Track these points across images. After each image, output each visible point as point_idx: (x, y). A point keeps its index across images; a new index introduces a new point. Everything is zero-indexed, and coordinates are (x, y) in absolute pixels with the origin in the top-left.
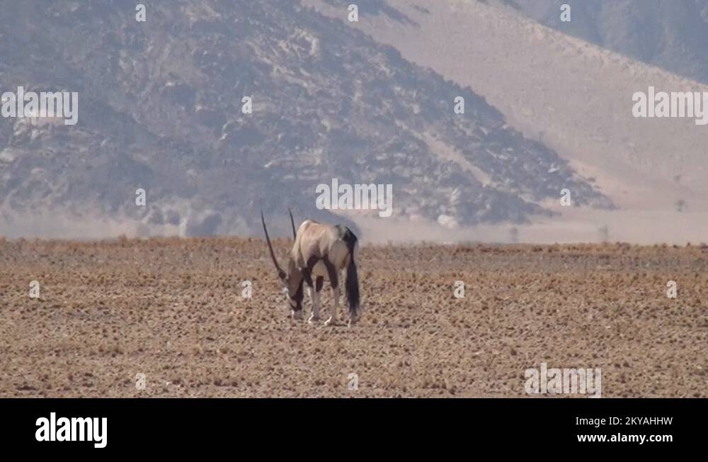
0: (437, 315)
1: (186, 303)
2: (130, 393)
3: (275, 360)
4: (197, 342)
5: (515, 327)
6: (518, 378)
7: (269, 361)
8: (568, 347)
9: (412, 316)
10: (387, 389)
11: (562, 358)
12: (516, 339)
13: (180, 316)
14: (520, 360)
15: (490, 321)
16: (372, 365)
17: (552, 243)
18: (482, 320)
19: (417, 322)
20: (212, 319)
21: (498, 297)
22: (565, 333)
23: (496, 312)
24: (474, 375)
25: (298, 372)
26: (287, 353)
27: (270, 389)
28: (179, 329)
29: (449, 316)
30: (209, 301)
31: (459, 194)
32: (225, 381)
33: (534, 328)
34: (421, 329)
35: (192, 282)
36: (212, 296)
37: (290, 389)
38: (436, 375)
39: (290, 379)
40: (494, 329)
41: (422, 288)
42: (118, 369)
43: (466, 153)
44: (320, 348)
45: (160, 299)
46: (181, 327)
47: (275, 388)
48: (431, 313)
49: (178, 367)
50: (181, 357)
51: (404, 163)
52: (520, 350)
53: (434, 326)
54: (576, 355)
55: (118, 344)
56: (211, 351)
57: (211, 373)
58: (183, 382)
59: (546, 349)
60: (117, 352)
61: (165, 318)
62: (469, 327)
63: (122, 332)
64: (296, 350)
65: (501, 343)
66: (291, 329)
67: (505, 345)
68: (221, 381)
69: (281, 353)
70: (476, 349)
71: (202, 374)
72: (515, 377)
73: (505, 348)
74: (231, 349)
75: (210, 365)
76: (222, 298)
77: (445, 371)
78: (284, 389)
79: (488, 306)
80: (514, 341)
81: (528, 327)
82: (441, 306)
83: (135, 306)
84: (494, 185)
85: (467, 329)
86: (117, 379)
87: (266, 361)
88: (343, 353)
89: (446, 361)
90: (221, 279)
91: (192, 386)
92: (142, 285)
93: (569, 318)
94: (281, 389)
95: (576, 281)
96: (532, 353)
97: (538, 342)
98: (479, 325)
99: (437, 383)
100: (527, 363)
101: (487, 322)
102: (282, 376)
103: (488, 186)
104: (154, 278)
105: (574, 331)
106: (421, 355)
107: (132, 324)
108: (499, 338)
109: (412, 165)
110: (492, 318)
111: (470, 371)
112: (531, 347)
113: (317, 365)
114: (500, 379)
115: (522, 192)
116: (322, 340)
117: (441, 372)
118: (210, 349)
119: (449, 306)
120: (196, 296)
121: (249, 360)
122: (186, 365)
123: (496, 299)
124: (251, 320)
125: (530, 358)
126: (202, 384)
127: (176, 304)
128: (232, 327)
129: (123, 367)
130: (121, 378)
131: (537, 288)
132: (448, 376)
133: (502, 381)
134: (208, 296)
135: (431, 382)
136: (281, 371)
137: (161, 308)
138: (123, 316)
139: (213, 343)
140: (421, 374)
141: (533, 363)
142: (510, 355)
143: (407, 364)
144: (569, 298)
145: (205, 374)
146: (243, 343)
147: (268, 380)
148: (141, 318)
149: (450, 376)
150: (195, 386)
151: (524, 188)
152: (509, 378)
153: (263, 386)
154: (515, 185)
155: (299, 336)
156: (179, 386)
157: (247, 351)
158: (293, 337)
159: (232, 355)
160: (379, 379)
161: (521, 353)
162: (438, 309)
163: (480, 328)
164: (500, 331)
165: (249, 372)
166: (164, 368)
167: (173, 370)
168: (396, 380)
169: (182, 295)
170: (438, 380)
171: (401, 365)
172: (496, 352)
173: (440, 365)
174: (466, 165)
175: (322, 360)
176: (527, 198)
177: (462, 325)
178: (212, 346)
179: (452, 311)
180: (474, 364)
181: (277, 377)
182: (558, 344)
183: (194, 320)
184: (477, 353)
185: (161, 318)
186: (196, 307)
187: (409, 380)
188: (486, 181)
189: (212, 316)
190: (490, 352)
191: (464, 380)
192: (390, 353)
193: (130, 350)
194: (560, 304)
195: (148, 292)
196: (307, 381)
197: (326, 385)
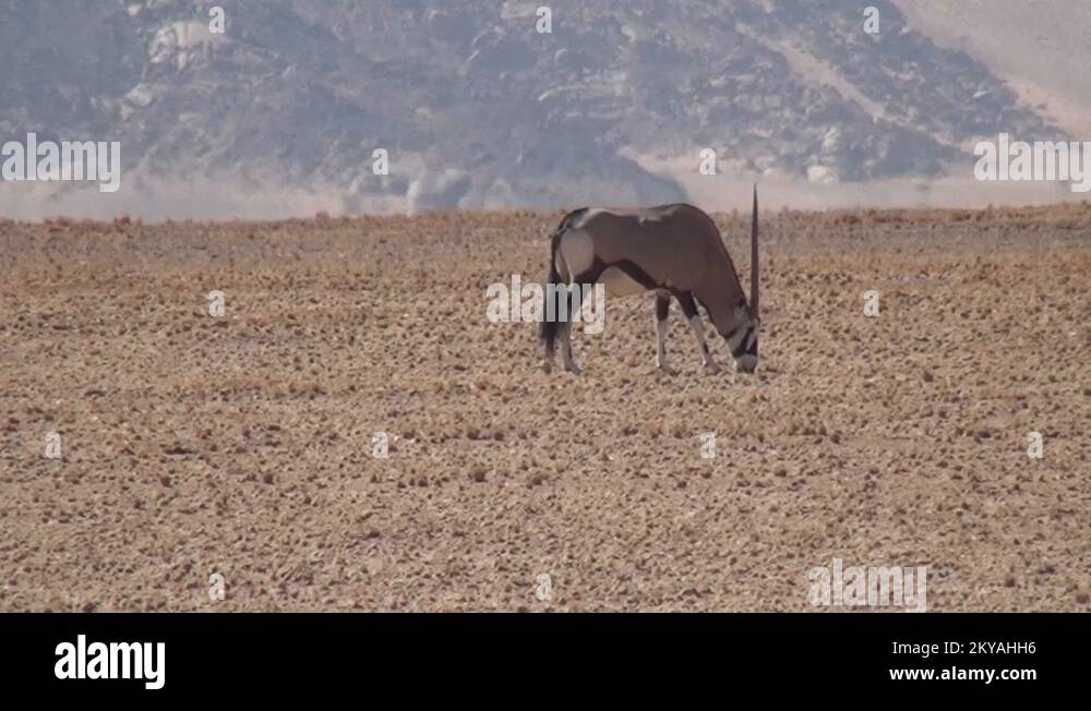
0: (808, 322)
1: (420, 312)
2: (337, 454)
3: (560, 397)
4: (440, 374)
5: (930, 338)
6: (936, 416)
7: (552, 399)
8: (1012, 367)
9: (770, 325)
10: (733, 438)
11: (1003, 382)
12: (930, 356)
13: (411, 334)
14: (937, 388)
15: (891, 330)
16: (709, 402)
17: (982, 207)
18: (878, 328)
19: (779, 334)
20: (462, 338)
21: (902, 291)
22: (1005, 345)
23: (900, 315)
24: (868, 413)
25: (596, 416)
26: (578, 387)
27: (553, 443)
28: (411, 354)
29: (827, 322)
30: (457, 310)
31: (838, 134)
32: (485, 432)
33: (959, 338)
34: (785, 344)
35: (429, 280)
36: (462, 300)
37: (584, 442)
38: (810, 415)
39: (585, 426)
40: (898, 340)
41: (785, 280)
42: (319, 418)
43: (848, 71)
44: (631, 378)
45: (381, 308)
46: (413, 351)
47: (561, 441)
48: (799, 318)
49: (411, 412)
50: (416, 397)
51: (752, 89)
52: (937, 372)
53: (806, 340)
54: (1025, 379)
55: (318, 380)
56: (461, 386)
57: (462, 419)
58: (418, 434)
59: (978, 370)
60: (318, 391)
61: (390, 337)
62: (859, 340)
63: (324, 361)
64: (592, 382)
65: (908, 362)
66: (583, 349)
67: (915, 366)
68: (478, 432)
69: (569, 386)
70: (869, 373)
71: (448, 423)
72: (931, 414)
73: (915, 370)
74: (494, 382)
75: (460, 408)
76: (476, 305)
77: (824, 408)
78: (576, 442)
79: (887, 305)
80: (929, 358)
81: (949, 338)
82: (814, 308)
83: (342, 320)
84: (891, 119)
85: (854, 344)
86: (318, 433)
87: (546, 400)
88: (664, 384)
89: (824, 393)
90: (473, 276)
91: (433, 441)
92: (352, 289)
93: (1013, 322)
94: (571, 442)
95: (1022, 265)
96: (956, 377)
97: (965, 360)
98: (875, 336)
99: (812, 427)
100: (948, 393)
101: (886, 331)
102: (573, 422)
103: (881, 121)
104: (371, 275)
105: (1021, 342)
106: (785, 384)
107: (341, 348)
108: (906, 355)
109: (764, 92)
110: (893, 324)
111: (862, 407)
112: (953, 367)
113: (625, 404)
114: (907, 418)
115: (937, 130)
116: (633, 365)
117: (817, 409)
118: (460, 383)
119: (827, 307)
120: (436, 302)
121: (521, 399)
122: (423, 409)
123: (899, 294)
124: (521, 337)
125: (953, 385)
126: (448, 438)
127: (406, 315)
128: (492, 349)
129: (327, 415)
130: (324, 432)
131: (961, 278)
132: (828, 416)
133: (910, 422)
134: (455, 300)
135: (802, 424)
136: (570, 415)
137: (382, 322)
138: (324, 336)
139: (463, 374)
140: (786, 414)
141: (959, 392)
142: (923, 381)
143: (763, 398)
144: (1011, 291)
145: (452, 422)
146: (510, 373)
147: (549, 429)
148: (352, 339)
149: (831, 417)
150: (438, 440)
151: (937, 122)
152: (922, 417)
153: (542, 438)
154: (922, 119)
155: (595, 361)
156: (413, 441)
157: (516, 385)
158: (587, 363)
159: (496, 391)
160: (722, 423)
161: (939, 377)
162: (809, 312)
163: (877, 339)
164: (906, 344)
165: (521, 418)
166: (389, 415)
167: (404, 418)
168: (747, 424)
169: (414, 301)
170: (813, 422)
171: (754, 400)
172: (901, 377)
173: (815, 398)
174: (848, 91)
175: (633, 396)
176: (942, 139)
177: (847, 336)
178: (463, 379)
179: (832, 316)
180: (868, 396)
181: (563, 423)
182: (997, 361)
183: (435, 338)
184: (871, 380)
185: (383, 338)
186: (436, 320)
187: (769, 422)
188: (878, 112)
189: (464, 333)
190: (893, 377)
191: (853, 422)
192: (736, 381)
193: (337, 389)
194: (997, 301)
195: (362, 298)
196: (610, 429)
197: (638, 435)
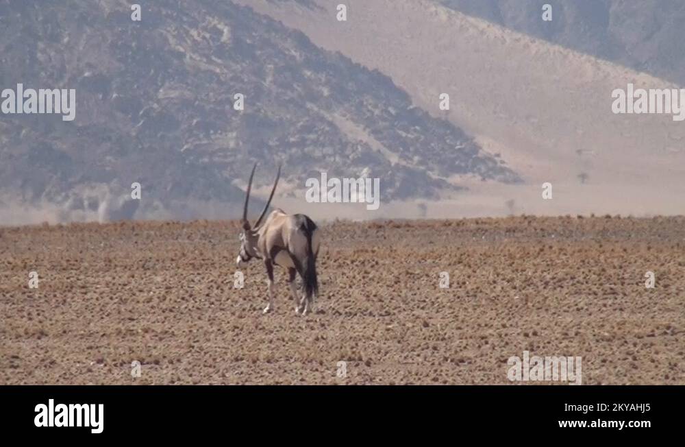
0: (351, 290)
1: (107, 285)
2: (55, 373)
3: (195, 338)
4: (119, 322)
5: (427, 300)
6: (431, 348)
7: (190, 339)
8: (478, 318)
9: (327, 292)
10: (304, 363)
11: (473, 328)
12: (427, 311)
13: (102, 298)
14: (432, 331)
15: (403, 295)
16: (289, 340)
17: (461, 218)
18: (395, 294)
19: (332, 298)
20: (133, 300)
21: (410, 271)
22: (475, 304)
23: (408, 286)
24: (389, 347)
25: (218, 350)
26: (206, 331)
27: (191, 366)
28: (101, 310)
29: (363, 291)
30: (129, 283)
31: (370, 172)
32: (148, 360)
33: (445, 300)
34: (336, 304)
35: (113, 265)
36: (133, 277)
37: (210, 366)
38: (352, 348)
39: (211, 356)
40: (407, 302)
41: (336, 264)
42: (43, 351)
43: (375, 132)
44: (239, 325)
45: (82, 281)
46: (103, 309)
47: (195, 366)
48: (345, 288)
49: (100, 347)
50: (105, 337)
51: (315, 143)
52: (431, 322)
53: (349, 301)
54: (486, 325)
55: (42, 327)
56: (132, 330)
57: (133, 351)
58: (106, 360)
59: (457, 320)
60: (43, 334)
61: (88, 300)
62: (383, 301)
63: (47, 315)
64: (215, 328)
65: (413, 315)
66: (209, 307)
67: (417, 318)
68: (144, 360)
69: (200, 330)
70: (388, 322)
71: (124, 353)
72: (428, 348)
73: (418, 321)
74: (154, 328)
75: (132, 344)
76: (142, 279)
77: (360, 344)
78: (205, 366)
79: (400, 280)
80: (427, 313)
81: (439, 300)
82: (355, 281)
83: (58, 288)
84: (404, 163)
85: (380, 303)
86: (43, 360)
87: (185, 340)
88: (260, 329)
89: (361, 334)
90: (141, 261)
91: (115, 365)
92: (64, 269)
93: (479, 291)
94: (202, 366)
95: (485, 254)
96: (444, 324)
97: (449, 314)
98: (392, 299)
99: (353, 356)
100: (439, 334)
101: (400, 296)
102: (203, 353)
103: (397, 165)
104: (77, 261)
105: (484, 302)
106: (337, 330)
107: (57, 307)
108: (412, 311)
109: (323, 145)
110: (404, 291)
111: (385, 344)
112: (442, 318)
113: (235, 342)
114: (413, 350)
115: (432, 170)
116: (241, 317)
117: (357, 344)
118: (132, 328)
119: (363, 280)
120: (117, 277)
121: (170, 338)
122: (108, 344)
123: (408, 273)
124: (170, 299)
125: (442, 330)
126: (125, 363)
127: (98, 286)
128: (152, 307)
129: (48, 349)
130: (47, 359)
131: (447, 262)
132: (363, 349)
133: (415, 353)
134: (128, 277)
135: (346, 355)
136: (201, 349)
137: (84, 290)
138: (47, 299)
139: (134, 323)
140: (337, 348)
141: (445, 334)
142: (422, 327)
143: (322, 338)
144: (478, 271)
145: (127, 352)
146: (163, 322)
147: (188, 358)
148: (65, 301)
149: (365, 349)
150: (118, 365)
151: (430, 164)
152: (423, 349)
153: (184, 363)
154: (421, 163)
155: (217, 315)
156: (102, 365)
157: (167, 330)
158: (212, 316)
159: (153, 334)
160: (297, 353)
161: (433, 325)
162: (351, 284)
163: (394, 301)
164: (412, 304)
165: (170, 351)
166: (88, 348)
167: (97, 350)
168: (313, 354)
169: (104, 277)
170: (353, 353)
171: (317, 339)
172: (409, 325)
173: (355, 338)
174: (375, 145)
175: (241, 336)
176: (434, 175)
177: (375, 299)
178: (134, 326)
179: (366, 285)
180: (388, 337)
181: (197, 354)
182: (468, 315)
183: (116, 300)
184: (390, 327)
185: (84, 300)
186: (117, 289)
187: (326, 353)
188: (394, 159)
189: (134, 297)
190: (404, 325)
191: (379, 352)
192: (306, 327)
193: (54, 331)
194: (469, 277)
195: (71, 275)
196: (226, 358)
197: (244, 361)
